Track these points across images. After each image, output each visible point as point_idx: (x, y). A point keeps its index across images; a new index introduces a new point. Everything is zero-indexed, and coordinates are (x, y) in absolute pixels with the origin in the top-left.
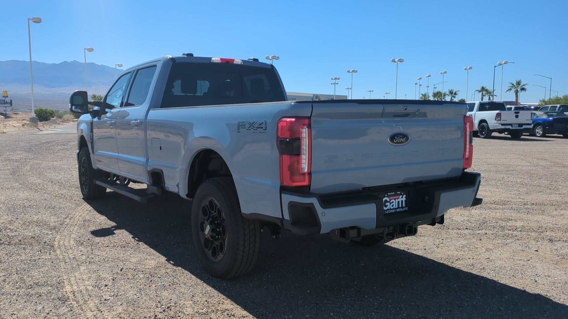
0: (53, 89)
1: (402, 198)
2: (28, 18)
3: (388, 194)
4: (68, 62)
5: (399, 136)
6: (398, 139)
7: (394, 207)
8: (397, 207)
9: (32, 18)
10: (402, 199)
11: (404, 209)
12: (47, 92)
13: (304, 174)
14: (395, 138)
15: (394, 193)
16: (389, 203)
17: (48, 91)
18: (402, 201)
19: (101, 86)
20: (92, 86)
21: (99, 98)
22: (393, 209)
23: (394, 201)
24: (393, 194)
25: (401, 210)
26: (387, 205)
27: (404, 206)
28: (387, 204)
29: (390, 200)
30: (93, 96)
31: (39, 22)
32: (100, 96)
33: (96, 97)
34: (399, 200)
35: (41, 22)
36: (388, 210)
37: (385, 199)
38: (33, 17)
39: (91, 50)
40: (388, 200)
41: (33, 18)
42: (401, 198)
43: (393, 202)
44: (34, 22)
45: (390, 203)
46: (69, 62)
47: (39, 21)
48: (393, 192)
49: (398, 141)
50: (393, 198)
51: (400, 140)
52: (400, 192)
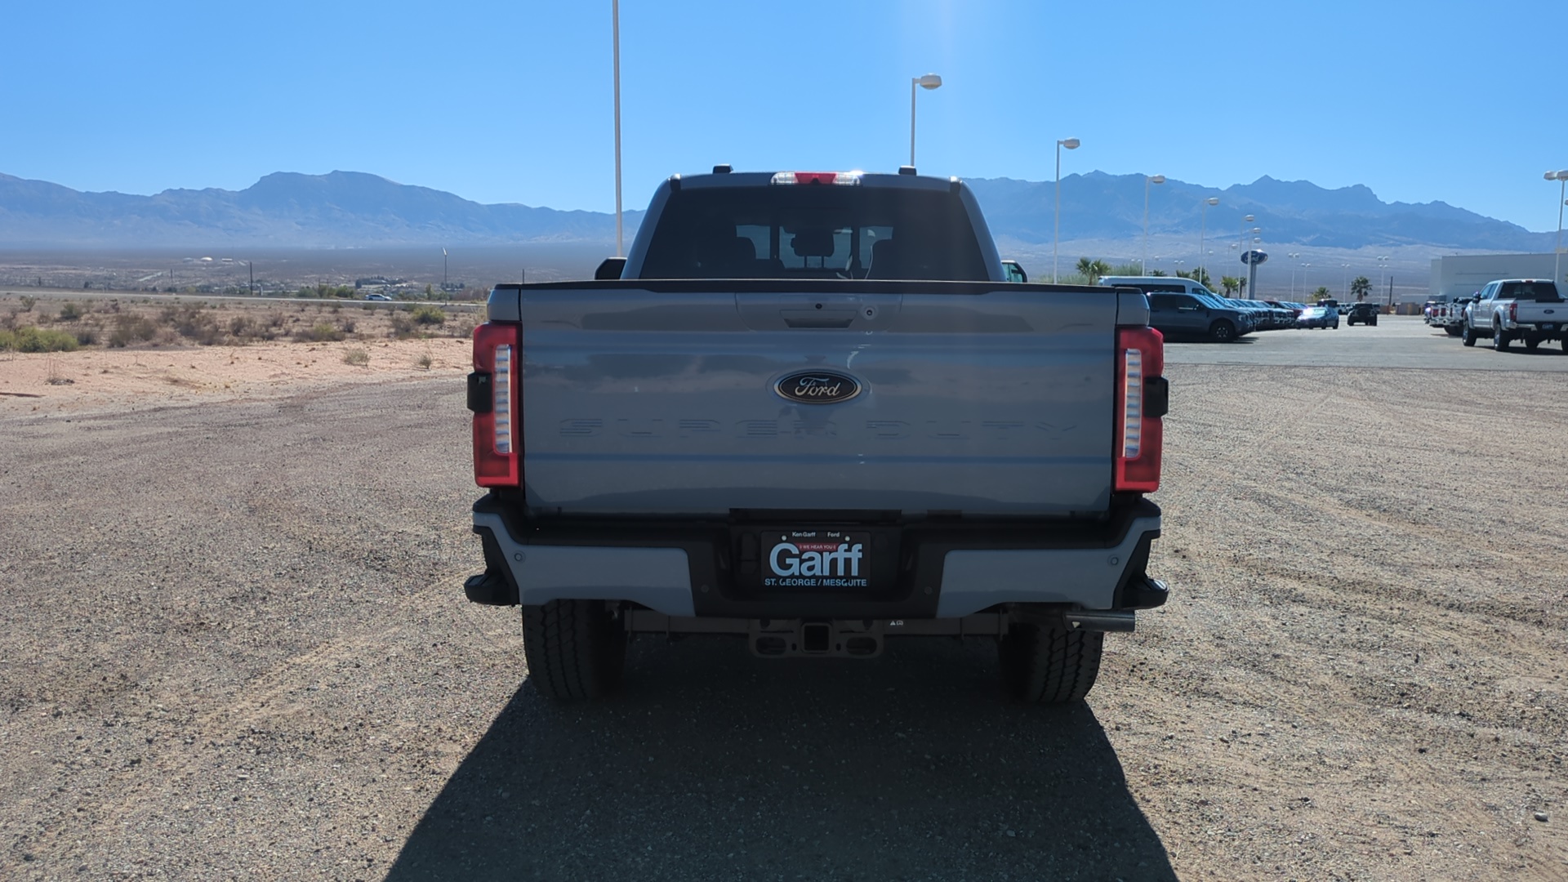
0: (1040, 245)
1: (849, 550)
2: (913, 79)
3: (794, 534)
4: (1079, 176)
5: (814, 379)
6: (810, 387)
7: (817, 572)
8: (827, 573)
9: (920, 78)
10: (848, 555)
11: (854, 582)
12: (1025, 255)
13: (505, 458)
14: (800, 385)
15: (814, 534)
16: (798, 560)
17: (1027, 253)
18: (848, 562)
19: (1156, 235)
20: (1133, 236)
21: (1096, 268)
22: (814, 576)
23: (817, 556)
24: (811, 537)
25: (839, 583)
26: (791, 565)
27: (855, 572)
28: (788, 561)
29: (802, 552)
30: (1081, 264)
31: (937, 86)
32: (1099, 263)
33: (1090, 266)
34: (833, 555)
35: (940, 85)
36: (792, 576)
37: (780, 549)
38: (924, 75)
39: (1073, 144)
40: (795, 551)
41: (922, 78)
42: (846, 551)
43: (812, 559)
44: (925, 86)
45: (802, 562)
46: (1081, 175)
47: (936, 84)
48: (810, 532)
49: (810, 392)
50: (814, 547)
51: (817, 390)
52: (838, 535)
